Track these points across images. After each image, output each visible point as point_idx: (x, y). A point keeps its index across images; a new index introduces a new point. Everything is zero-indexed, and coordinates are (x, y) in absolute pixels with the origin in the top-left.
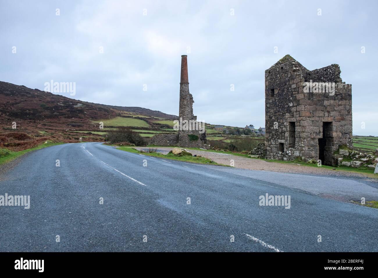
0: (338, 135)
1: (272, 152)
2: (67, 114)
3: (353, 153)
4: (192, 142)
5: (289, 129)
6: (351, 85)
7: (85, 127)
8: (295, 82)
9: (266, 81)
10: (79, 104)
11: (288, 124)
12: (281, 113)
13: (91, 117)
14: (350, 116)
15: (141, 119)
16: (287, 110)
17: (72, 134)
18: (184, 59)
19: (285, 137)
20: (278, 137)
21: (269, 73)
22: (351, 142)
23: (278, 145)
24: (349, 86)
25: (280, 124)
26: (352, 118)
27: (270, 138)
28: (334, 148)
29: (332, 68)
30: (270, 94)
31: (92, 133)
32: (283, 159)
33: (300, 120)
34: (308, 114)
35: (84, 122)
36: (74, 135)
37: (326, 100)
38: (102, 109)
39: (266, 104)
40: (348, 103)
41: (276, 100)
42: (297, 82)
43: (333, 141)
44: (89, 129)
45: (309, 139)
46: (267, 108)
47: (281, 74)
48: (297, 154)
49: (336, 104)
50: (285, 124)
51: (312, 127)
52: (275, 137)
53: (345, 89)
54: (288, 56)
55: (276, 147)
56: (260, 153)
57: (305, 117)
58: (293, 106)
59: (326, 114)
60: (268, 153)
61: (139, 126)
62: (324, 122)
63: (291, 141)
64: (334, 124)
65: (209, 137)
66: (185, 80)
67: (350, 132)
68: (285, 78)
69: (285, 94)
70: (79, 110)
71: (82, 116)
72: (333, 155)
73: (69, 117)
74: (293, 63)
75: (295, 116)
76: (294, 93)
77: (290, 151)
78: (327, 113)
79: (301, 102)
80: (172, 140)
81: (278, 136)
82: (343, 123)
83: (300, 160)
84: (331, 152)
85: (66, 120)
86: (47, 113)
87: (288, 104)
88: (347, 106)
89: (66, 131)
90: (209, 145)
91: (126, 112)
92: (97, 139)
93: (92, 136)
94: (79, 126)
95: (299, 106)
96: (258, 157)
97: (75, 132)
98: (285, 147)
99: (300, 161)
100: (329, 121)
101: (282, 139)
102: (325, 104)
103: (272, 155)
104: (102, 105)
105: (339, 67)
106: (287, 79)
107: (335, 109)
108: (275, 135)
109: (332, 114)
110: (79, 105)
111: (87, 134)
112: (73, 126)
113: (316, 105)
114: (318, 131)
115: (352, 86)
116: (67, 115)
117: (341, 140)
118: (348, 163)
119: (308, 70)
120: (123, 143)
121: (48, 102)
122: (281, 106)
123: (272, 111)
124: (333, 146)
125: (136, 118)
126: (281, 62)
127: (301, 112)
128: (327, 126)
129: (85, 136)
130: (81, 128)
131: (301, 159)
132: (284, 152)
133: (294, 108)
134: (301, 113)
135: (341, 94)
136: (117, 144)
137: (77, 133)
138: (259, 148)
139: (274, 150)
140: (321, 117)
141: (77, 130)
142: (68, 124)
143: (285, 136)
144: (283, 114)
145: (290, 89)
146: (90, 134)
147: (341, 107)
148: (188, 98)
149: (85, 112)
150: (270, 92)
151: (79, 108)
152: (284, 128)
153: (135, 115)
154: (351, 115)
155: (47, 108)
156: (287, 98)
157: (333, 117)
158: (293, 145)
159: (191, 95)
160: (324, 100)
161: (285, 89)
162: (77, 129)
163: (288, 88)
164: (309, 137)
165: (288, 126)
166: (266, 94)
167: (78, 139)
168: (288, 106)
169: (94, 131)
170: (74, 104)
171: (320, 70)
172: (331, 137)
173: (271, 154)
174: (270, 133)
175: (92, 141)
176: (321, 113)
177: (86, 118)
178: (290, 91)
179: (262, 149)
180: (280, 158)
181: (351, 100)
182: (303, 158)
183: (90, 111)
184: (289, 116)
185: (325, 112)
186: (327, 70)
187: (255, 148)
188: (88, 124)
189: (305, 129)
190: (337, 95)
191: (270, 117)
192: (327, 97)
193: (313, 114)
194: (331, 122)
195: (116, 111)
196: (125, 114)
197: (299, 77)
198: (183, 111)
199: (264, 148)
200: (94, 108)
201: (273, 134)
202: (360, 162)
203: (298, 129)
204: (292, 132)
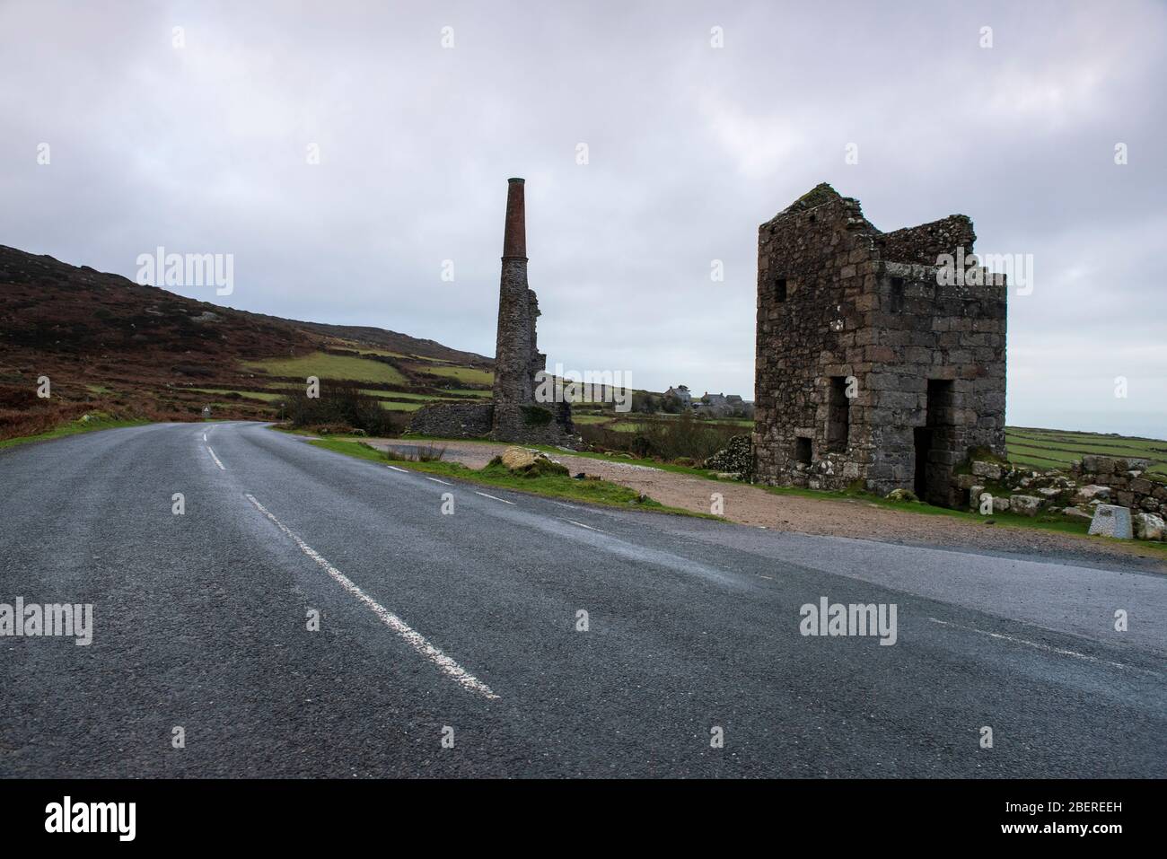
0: (966, 418)
1: (773, 464)
2: (171, 340)
3: (1013, 471)
4: (533, 428)
5: (830, 396)
7: (221, 379)
8: (851, 260)
9: (761, 256)
10: (207, 313)
11: (825, 384)
12: (807, 352)
13: (240, 351)
14: (1000, 366)
15: (382, 360)
16: (825, 342)
17: (183, 396)
18: (516, 189)
19: (815, 421)
20: (793, 421)
21: (772, 232)
22: (1002, 438)
23: (793, 444)
25: (802, 382)
26: (1005, 371)
27: (769, 421)
28: (956, 455)
29: (952, 227)
30: (774, 293)
31: (240, 396)
32: (808, 484)
33: (865, 373)
34: (888, 355)
35: (219, 362)
36: (190, 400)
37: (938, 316)
38: (273, 329)
39: (760, 323)
40: (997, 328)
41: (790, 311)
42: (858, 260)
43: (952, 436)
44: (232, 385)
45: (888, 428)
46: (762, 335)
47: (809, 236)
48: (853, 470)
49: (963, 329)
50: (817, 381)
51: (897, 394)
52: (785, 419)
53: (989, 287)
54: (822, 187)
55: (786, 450)
56: (736, 464)
57: (879, 364)
58: (844, 331)
59: (938, 357)
60: (761, 465)
61: (376, 380)
62: (930, 381)
63: (833, 432)
64: (958, 386)
66: (518, 250)
67: (1001, 414)
68: (822, 249)
69: (819, 296)
70: (206, 331)
71: (216, 346)
72: (954, 478)
73: (176, 349)
74: (847, 204)
75: (848, 360)
76: (847, 291)
77: (830, 463)
78: (939, 354)
79: (869, 319)
80: (474, 420)
81: (793, 418)
82: (982, 383)
83: (863, 490)
84: (948, 468)
85: (168, 358)
86: (114, 334)
87: (828, 326)
88: (992, 336)
89: (166, 389)
90: (580, 439)
91: (340, 340)
92: (254, 414)
93: (240, 405)
94: (204, 375)
95: (864, 329)
96: (740, 479)
97: (191, 392)
98: (816, 449)
99: (862, 493)
100: (945, 378)
101: (805, 427)
102: (934, 328)
103: (772, 472)
104: (273, 318)
105: (972, 225)
106: (828, 250)
107: (963, 342)
108: (786, 413)
109: (954, 356)
110: (207, 316)
111: (227, 397)
112: (188, 374)
113: (912, 328)
114: (916, 406)
116: (170, 343)
117: (975, 433)
118: (1002, 503)
119: (879, 232)
120: (329, 426)
121: (118, 304)
122: (805, 329)
123: (778, 343)
124: (953, 450)
125: (367, 357)
126: (804, 204)
127: (868, 348)
128: (939, 391)
129: (220, 402)
130: (211, 381)
131: (866, 487)
132: (811, 463)
133: (846, 336)
134: (868, 353)
135: (978, 300)
136: (313, 427)
137: (198, 393)
138: (733, 452)
139: (782, 456)
140: (925, 364)
141: (197, 386)
142: (173, 369)
143: (817, 418)
144: (811, 353)
145: (835, 279)
147: (979, 340)
148: (523, 301)
149: (223, 337)
150: (773, 288)
151: (206, 325)
152: (813, 395)
153: (366, 349)
154: (1004, 362)
155: (114, 322)
156: (825, 307)
157: (956, 366)
158: (839, 444)
159: (532, 294)
160: (931, 316)
161: (821, 281)
162: (199, 382)
163: (831, 278)
164: (889, 423)
165: (827, 390)
166: (760, 294)
167: (199, 411)
168: (830, 331)
169: (248, 390)
170: (191, 311)
171: (914, 230)
172: (948, 425)
173: (771, 468)
174: (768, 407)
175: (239, 419)
176: (924, 352)
177: (226, 354)
178: (837, 285)
179: (744, 454)
180: (797, 480)
181: (1006, 318)
182: (871, 483)
183: (239, 333)
184: (831, 360)
185: (934, 351)
186: (937, 232)
187: (722, 452)
188: (232, 371)
189: (879, 398)
190: (968, 304)
191: (771, 363)
192: (942, 309)
193: (902, 355)
194: (950, 382)
195: (310, 335)
196: (336, 344)
197: (865, 246)
198: (508, 338)
199: (750, 451)
200: (250, 325)
201: (778, 412)
202: (1038, 499)
203: (858, 398)
204: (838, 407)
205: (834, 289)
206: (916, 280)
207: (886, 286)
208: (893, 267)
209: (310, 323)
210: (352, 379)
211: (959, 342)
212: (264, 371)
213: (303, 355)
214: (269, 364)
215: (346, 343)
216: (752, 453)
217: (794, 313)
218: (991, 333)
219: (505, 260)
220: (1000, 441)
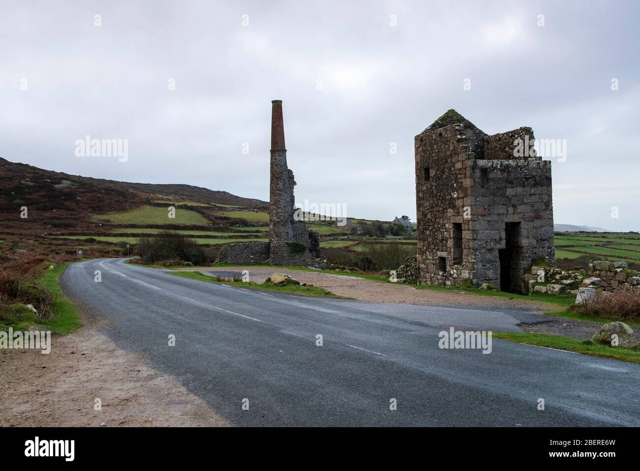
0: (530, 243)
1: (428, 272)
2: (42, 202)
3: (552, 271)
4: (295, 256)
5: (454, 234)
6: (550, 162)
7: (79, 229)
8: (460, 159)
9: (416, 154)
10: (65, 181)
11: (451, 227)
12: (441, 209)
13: (90, 207)
14: (549, 212)
15: (191, 208)
16: (449, 204)
17: (54, 242)
18: (277, 107)
19: (447, 248)
20: (436, 248)
21: (421, 140)
22: (553, 253)
23: (437, 261)
24: (547, 164)
25: (440, 226)
26: (552, 215)
27: (425, 248)
28: (524, 263)
29: (521, 134)
30: (423, 175)
31: (95, 240)
32: (445, 283)
33: (469, 221)
34: (481, 211)
35: (77, 216)
36: (61, 245)
37: (510, 187)
38: (113, 190)
39: (418, 192)
40: (546, 191)
41: (432, 186)
42: (463, 159)
43: (522, 253)
44: (88, 232)
45: (483, 251)
46: (419, 199)
48: (466, 274)
49: (525, 193)
50: (447, 226)
51: (488, 232)
52: (432, 247)
53: (540, 169)
54: (452, 111)
55: (434, 264)
56: (409, 273)
57: (476, 216)
58: (458, 198)
59: (511, 210)
60: (422, 273)
61: (188, 223)
62: (507, 224)
63: (456, 253)
64: (523, 225)
65: (324, 241)
66: (280, 145)
67: (551, 238)
68: (446, 152)
69: (445, 178)
70: (65, 194)
71: (73, 205)
72: (523, 276)
73: (45, 209)
74: (457, 127)
75: (461, 214)
77: (455, 271)
78: (512, 208)
79: (469, 192)
80: (258, 252)
81: (436, 246)
82: (538, 223)
83: (470, 285)
84: (520, 270)
85: (40, 215)
87: (451, 195)
88: (544, 196)
89: (42, 237)
90: (325, 261)
91: (160, 196)
92: (108, 252)
93: (96, 246)
94: (67, 226)
95: (467, 197)
96: (405, 282)
97: (60, 239)
98: (448, 263)
99: (469, 287)
100: (516, 221)
101: (442, 251)
102: (508, 194)
103: (428, 277)
104: (111, 182)
105: (533, 132)
106: (448, 153)
107: (526, 201)
108: (433, 243)
109: (520, 209)
110: (65, 183)
111: (86, 241)
112: (55, 226)
113: (494, 195)
114: (499, 237)
115: (552, 164)
116: (42, 204)
117: (536, 250)
118: (543, 289)
119: (486, 135)
120: (172, 261)
122: (440, 196)
123: (427, 204)
124: (523, 260)
125: (180, 207)
126: (440, 122)
127: (469, 207)
128: (512, 229)
129: (82, 245)
130: (72, 230)
131: (472, 283)
132: (446, 271)
133: (459, 201)
135: (533, 177)
137: (65, 239)
138: (407, 266)
139: (432, 268)
140: (503, 214)
141: (63, 235)
142: (45, 223)
143: (448, 246)
144: (443, 210)
145: (452, 169)
146: (92, 241)
147: (534, 198)
148: (285, 177)
149: (78, 198)
150: (423, 173)
151: (65, 190)
152: (445, 233)
153: (179, 202)
154: (552, 210)
156: (449, 184)
157: (522, 214)
158: (458, 261)
159: (290, 172)
160: (506, 188)
161: (446, 170)
162: (64, 231)
164: (484, 248)
165: (452, 230)
166: (417, 175)
167: (75, 253)
169: (99, 235)
170: (54, 181)
171: (503, 135)
172: (519, 247)
173: (427, 275)
174: (424, 240)
175: (99, 257)
176: (502, 208)
177: (82, 210)
178: (453, 172)
179: (413, 267)
180: (440, 281)
181: (551, 185)
182: (475, 281)
183: (89, 195)
184: (453, 214)
185: (508, 207)
186: (514, 136)
187: (402, 266)
188: (86, 222)
189: (477, 234)
190: (527, 179)
191: (424, 215)
192: (511, 183)
193: (489, 210)
194: (519, 223)
195: (140, 194)
196: (158, 199)
197: (466, 151)
198: (277, 200)
199: (416, 266)
200: (96, 189)
201: (429, 243)
202: (560, 286)
203: (466, 235)
204: (458, 239)
205: (452, 174)
206: (496, 168)
207: (478, 173)
208: (482, 163)
209: (137, 184)
210: (171, 223)
211: (523, 201)
212: (109, 221)
213: (136, 208)
214: (113, 216)
215: (165, 197)
216: (417, 266)
217: (434, 187)
218: (542, 194)
219: (273, 152)
220: (551, 255)
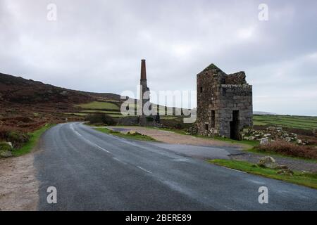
0: (243, 119)
3: (251, 131)
4: (149, 122)
5: (211, 115)
7: (69, 110)
8: (214, 84)
9: (197, 82)
10: (64, 91)
13: (74, 102)
15: (113, 103)
16: (210, 102)
17: (59, 115)
18: (143, 62)
20: (204, 120)
21: (199, 76)
23: (205, 126)
24: (251, 86)
25: (206, 111)
28: (240, 127)
29: (240, 74)
31: (74, 114)
32: (208, 135)
33: (217, 109)
34: (223, 105)
35: (68, 105)
37: (235, 96)
39: (198, 97)
41: (203, 95)
42: (216, 84)
43: (239, 123)
44: (72, 111)
46: (198, 100)
47: (206, 78)
48: (216, 131)
49: (241, 98)
50: (209, 111)
51: (225, 114)
53: (248, 88)
54: (212, 64)
55: (203, 127)
57: (221, 108)
58: (213, 100)
59: (235, 105)
60: (199, 131)
61: (109, 108)
62: (233, 111)
63: (212, 123)
64: (240, 112)
66: (144, 78)
69: (209, 92)
71: (67, 100)
72: (239, 133)
73: (56, 102)
74: (214, 71)
75: (214, 106)
76: (214, 91)
77: (212, 130)
79: (218, 97)
80: (134, 121)
82: (246, 111)
84: (239, 130)
85: (54, 104)
86: (39, 98)
87: (211, 98)
88: (249, 100)
89: (54, 113)
90: (162, 125)
91: (101, 97)
92: (79, 119)
95: (217, 100)
96: (191, 134)
97: (61, 114)
98: (209, 127)
99: (217, 137)
100: (237, 110)
101: (207, 122)
102: (234, 99)
105: (245, 73)
106: (210, 81)
108: (203, 118)
109: (239, 105)
111: (71, 115)
112: (60, 108)
113: (228, 99)
114: (230, 116)
116: (55, 100)
117: (245, 122)
118: (247, 138)
119: (226, 74)
120: (98, 123)
122: (206, 99)
123: (201, 102)
125: (109, 102)
126: (207, 69)
127: (218, 104)
128: (236, 113)
130: (66, 110)
131: (218, 135)
132: (208, 130)
135: (245, 92)
136: (95, 124)
137: (63, 114)
139: (203, 129)
140: (232, 107)
142: (56, 107)
143: (209, 120)
144: (207, 105)
145: (211, 88)
147: (245, 101)
149: (69, 98)
150: (200, 89)
151: (64, 95)
152: (208, 114)
153: (108, 100)
154: (252, 105)
155: (39, 95)
156: (210, 94)
157: (240, 107)
158: (213, 126)
159: (148, 88)
160: (233, 96)
161: (209, 88)
162: (63, 111)
164: (223, 121)
165: (211, 113)
166: (197, 90)
167: (65, 119)
168: (211, 100)
169: (76, 112)
170: (60, 91)
171: (233, 74)
172: (238, 120)
173: (201, 131)
175: (75, 121)
176: (231, 104)
177: (70, 103)
180: (206, 134)
181: (252, 96)
183: (73, 96)
184: (211, 106)
186: (238, 75)
188: (71, 107)
189: (221, 115)
190: (242, 93)
191: (200, 106)
192: (235, 94)
193: (226, 105)
195: (93, 96)
202: (254, 137)
203: (216, 115)
204: (213, 117)
205: (211, 90)
206: (229, 88)
207: (222, 90)
208: (223, 85)
211: (240, 101)
212: (80, 107)
213: (91, 102)
214: (82, 105)
219: (141, 80)
220: (251, 124)
